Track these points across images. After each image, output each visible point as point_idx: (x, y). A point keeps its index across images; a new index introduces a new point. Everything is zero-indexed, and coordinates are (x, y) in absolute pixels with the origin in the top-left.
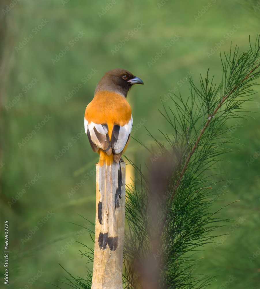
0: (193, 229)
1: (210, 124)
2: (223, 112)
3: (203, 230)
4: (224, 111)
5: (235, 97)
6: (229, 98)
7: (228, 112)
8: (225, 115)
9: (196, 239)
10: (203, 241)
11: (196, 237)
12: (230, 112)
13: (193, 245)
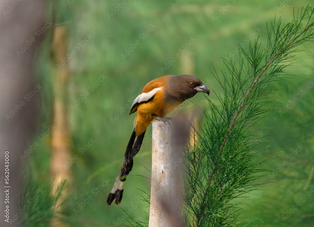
0: (240, 178)
1: (257, 85)
2: (267, 76)
3: (248, 179)
4: (269, 75)
5: (279, 62)
6: (273, 63)
7: (272, 75)
8: (269, 78)
9: (242, 187)
10: (249, 188)
11: (243, 185)
12: (273, 76)
13: (240, 192)
